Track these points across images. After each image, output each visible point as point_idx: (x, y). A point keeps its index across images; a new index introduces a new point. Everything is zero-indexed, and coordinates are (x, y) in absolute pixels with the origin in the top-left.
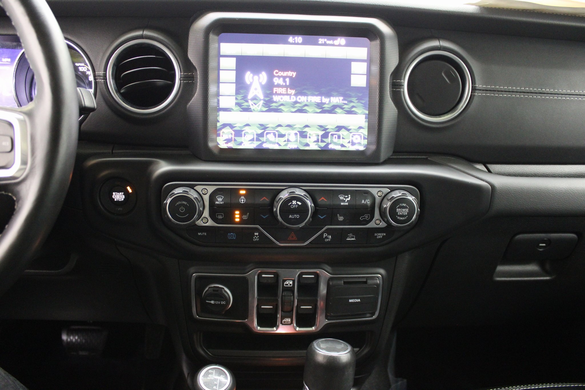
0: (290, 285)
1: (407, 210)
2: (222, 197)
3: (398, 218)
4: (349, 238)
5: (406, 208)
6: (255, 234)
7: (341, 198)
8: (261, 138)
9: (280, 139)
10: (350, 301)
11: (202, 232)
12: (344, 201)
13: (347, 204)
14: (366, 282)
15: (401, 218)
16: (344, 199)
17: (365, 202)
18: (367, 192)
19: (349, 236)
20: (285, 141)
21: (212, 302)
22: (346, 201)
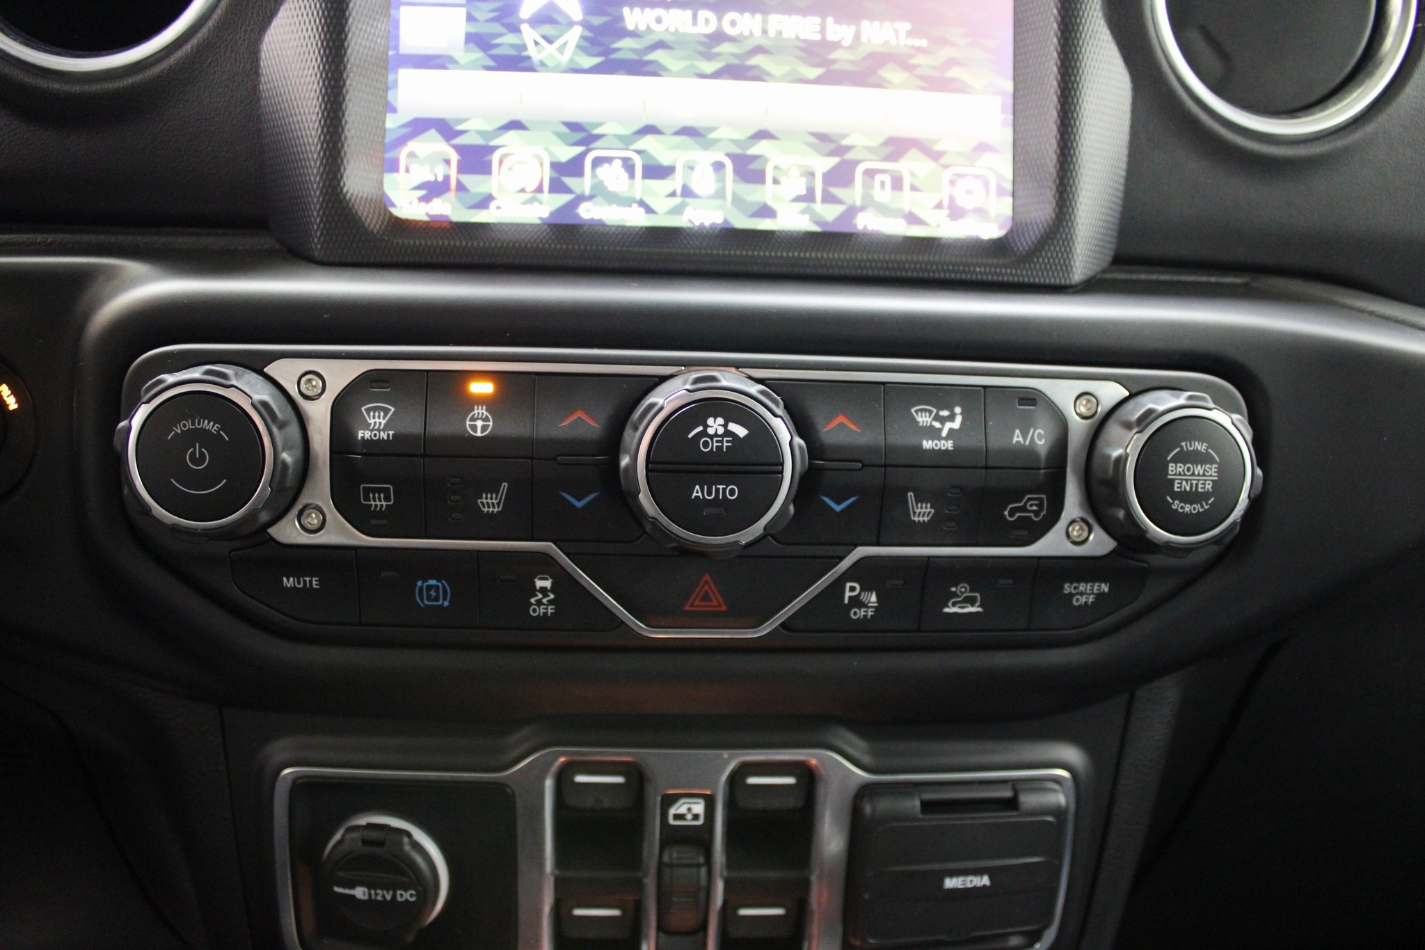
0: (696, 817)
1: (1212, 470)
2: (386, 411)
3: (1176, 505)
4: (954, 604)
5: (1210, 460)
6: (539, 584)
7: (924, 419)
8: (569, 181)
9: (654, 184)
10: (951, 883)
11: (298, 576)
12: (934, 434)
13: (949, 445)
14: (1011, 804)
15: (1188, 508)
16: (937, 425)
17: (1025, 439)
18: (1031, 398)
19: (955, 595)
20: (673, 194)
21: (360, 893)
22: (944, 434)
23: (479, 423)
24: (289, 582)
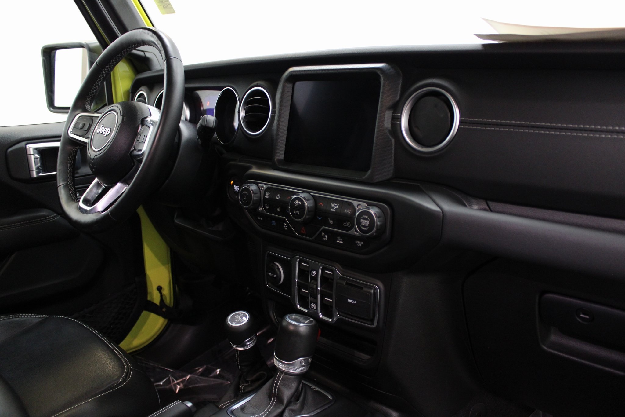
0: (315, 275)
1: (368, 222)
2: (269, 193)
3: (362, 227)
4: (338, 240)
5: (368, 220)
6: (285, 224)
7: (333, 205)
10: (349, 301)
12: (333, 208)
13: (335, 210)
14: (362, 288)
15: (364, 228)
16: (334, 207)
17: (347, 211)
18: (350, 204)
19: (338, 239)
21: (270, 274)
22: (335, 208)
23: (278, 197)
24: (259, 218)
